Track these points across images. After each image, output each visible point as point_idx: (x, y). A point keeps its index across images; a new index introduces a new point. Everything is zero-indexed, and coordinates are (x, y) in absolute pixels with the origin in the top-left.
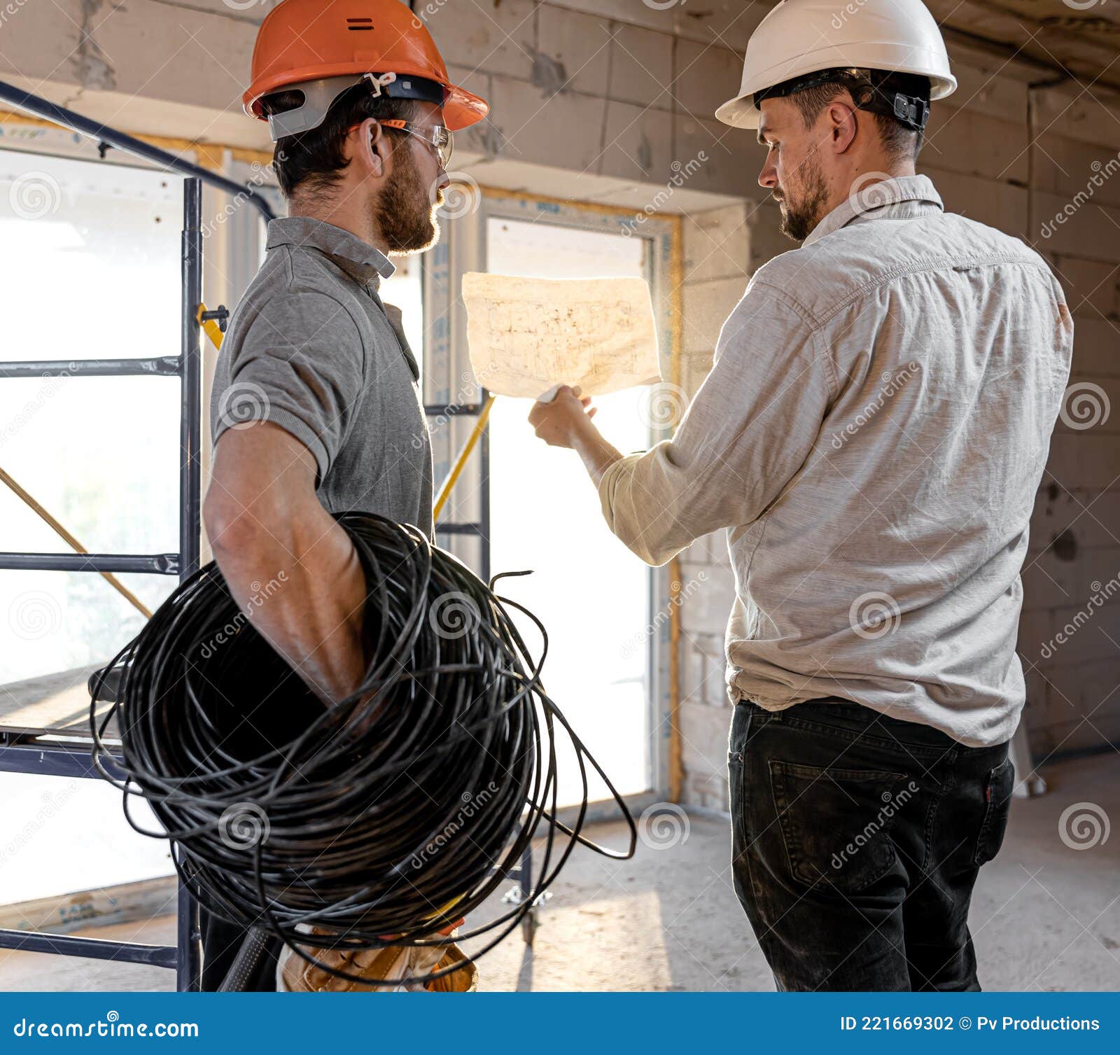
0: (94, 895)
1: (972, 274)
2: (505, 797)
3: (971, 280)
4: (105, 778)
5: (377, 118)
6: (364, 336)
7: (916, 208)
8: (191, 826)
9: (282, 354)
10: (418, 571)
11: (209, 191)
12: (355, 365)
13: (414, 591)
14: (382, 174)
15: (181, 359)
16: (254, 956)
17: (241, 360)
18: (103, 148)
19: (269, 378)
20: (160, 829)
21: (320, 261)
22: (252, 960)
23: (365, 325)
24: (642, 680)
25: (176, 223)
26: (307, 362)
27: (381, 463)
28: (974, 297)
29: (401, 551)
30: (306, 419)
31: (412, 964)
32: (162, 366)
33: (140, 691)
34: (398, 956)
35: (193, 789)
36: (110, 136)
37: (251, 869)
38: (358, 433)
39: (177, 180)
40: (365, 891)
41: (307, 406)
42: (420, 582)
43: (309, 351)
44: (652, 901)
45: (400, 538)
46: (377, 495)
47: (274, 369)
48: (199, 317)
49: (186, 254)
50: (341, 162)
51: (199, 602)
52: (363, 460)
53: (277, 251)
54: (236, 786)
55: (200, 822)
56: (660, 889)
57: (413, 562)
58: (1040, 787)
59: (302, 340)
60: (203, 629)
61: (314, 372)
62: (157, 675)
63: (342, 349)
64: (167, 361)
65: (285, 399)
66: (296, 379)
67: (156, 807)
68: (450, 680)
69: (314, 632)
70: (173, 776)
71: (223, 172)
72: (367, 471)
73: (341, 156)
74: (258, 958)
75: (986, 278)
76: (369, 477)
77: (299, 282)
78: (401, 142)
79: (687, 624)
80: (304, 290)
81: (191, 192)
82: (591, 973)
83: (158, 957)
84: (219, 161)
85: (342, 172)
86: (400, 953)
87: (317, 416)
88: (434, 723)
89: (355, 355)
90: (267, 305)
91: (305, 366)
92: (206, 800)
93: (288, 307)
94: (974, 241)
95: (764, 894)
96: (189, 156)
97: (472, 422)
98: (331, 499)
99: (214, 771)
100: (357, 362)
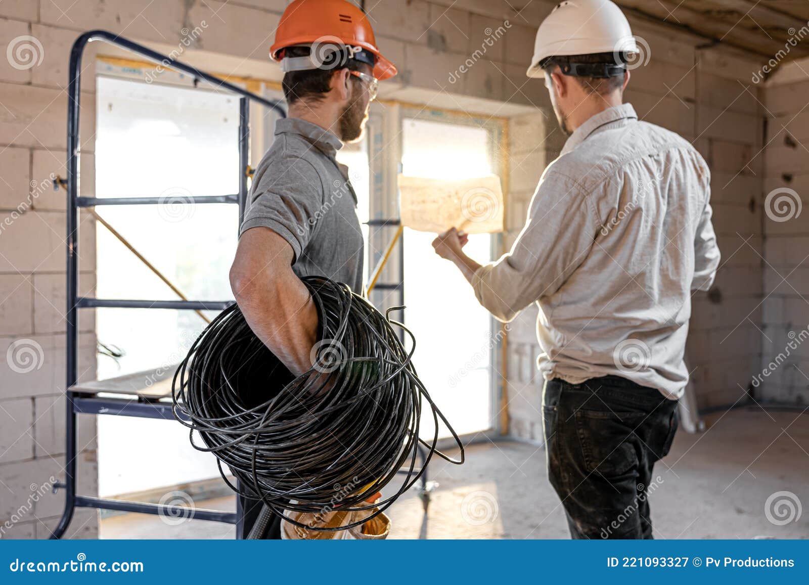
0: (192, 485)
1: (656, 157)
2: (393, 430)
3: (656, 160)
4: (177, 419)
5: (350, 69)
6: (323, 181)
7: (626, 121)
8: (220, 444)
9: (276, 191)
10: (344, 306)
11: (253, 105)
12: (317, 197)
13: (341, 318)
14: (347, 98)
15: (238, 196)
16: (267, 517)
17: (256, 194)
18: (196, 81)
19: (268, 204)
20: (205, 446)
21: (302, 142)
22: (266, 519)
23: (325, 175)
24: (486, 368)
25: (236, 122)
26: (290, 195)
27: (335, 249)
28: (657, 169)
29: (336, 297)
30: (287, 226)
31: (353, 520)
32: (228, 199)
33: (197, 372)
34: (346, 515)
35: (220, 425)
36: (199, 75)
37: (251, 468)
38: (322, 233)
39: (236, 98)
40: (313, 479)
41: (288, 219)
42: (344, 312)
43: (291, 190)
44: (493, 487)
45: (336, 290)
46: (332, 267)
47: (271, 199)
48: (247, 172)
49: (241, 139)
50: (327, 89)
51: (229, 325)
52: (324, 248)
53: (280, 136)
54: (244, 423)
55: (225, 442)
56: (498, 482)
57: (342, 302)
58: (702, 426)
59: (287, 183)
60: (231, 339)
61: (294, 201)
62: (206, 364)
63: (310, 188)
64: (230, 197)
65: (276, 215)
66: (283, 204)
67: (203, 434)
68: (359, 366)
69: (290, 340)
70: (212, 417)
71: (261, 94)
72: (327, 254)
73: (328, 86)
74: (269, 518)
75: (662, 159)
76: (328, 257)
77: (288, 152)
78: (358, 83)
79: (512, 338)
80: (291, 156)
81: (243, 105)
82: (459, 526)
83: (226, 518)
84: (258, 88)
85: (326, 94)
86: (346, 514)
87: (294, 223)
88: (349, 389)
89: (317, 191)
90: (271, 165)
91: (288, 197)
92: (227, 430)
93: (282, 166)
94: (655, 137)
95: (569, 481)
96: (242, 85)
97: (394, 230)
98: (307, 269)
99: (233, 414)
100: (319, 195)
